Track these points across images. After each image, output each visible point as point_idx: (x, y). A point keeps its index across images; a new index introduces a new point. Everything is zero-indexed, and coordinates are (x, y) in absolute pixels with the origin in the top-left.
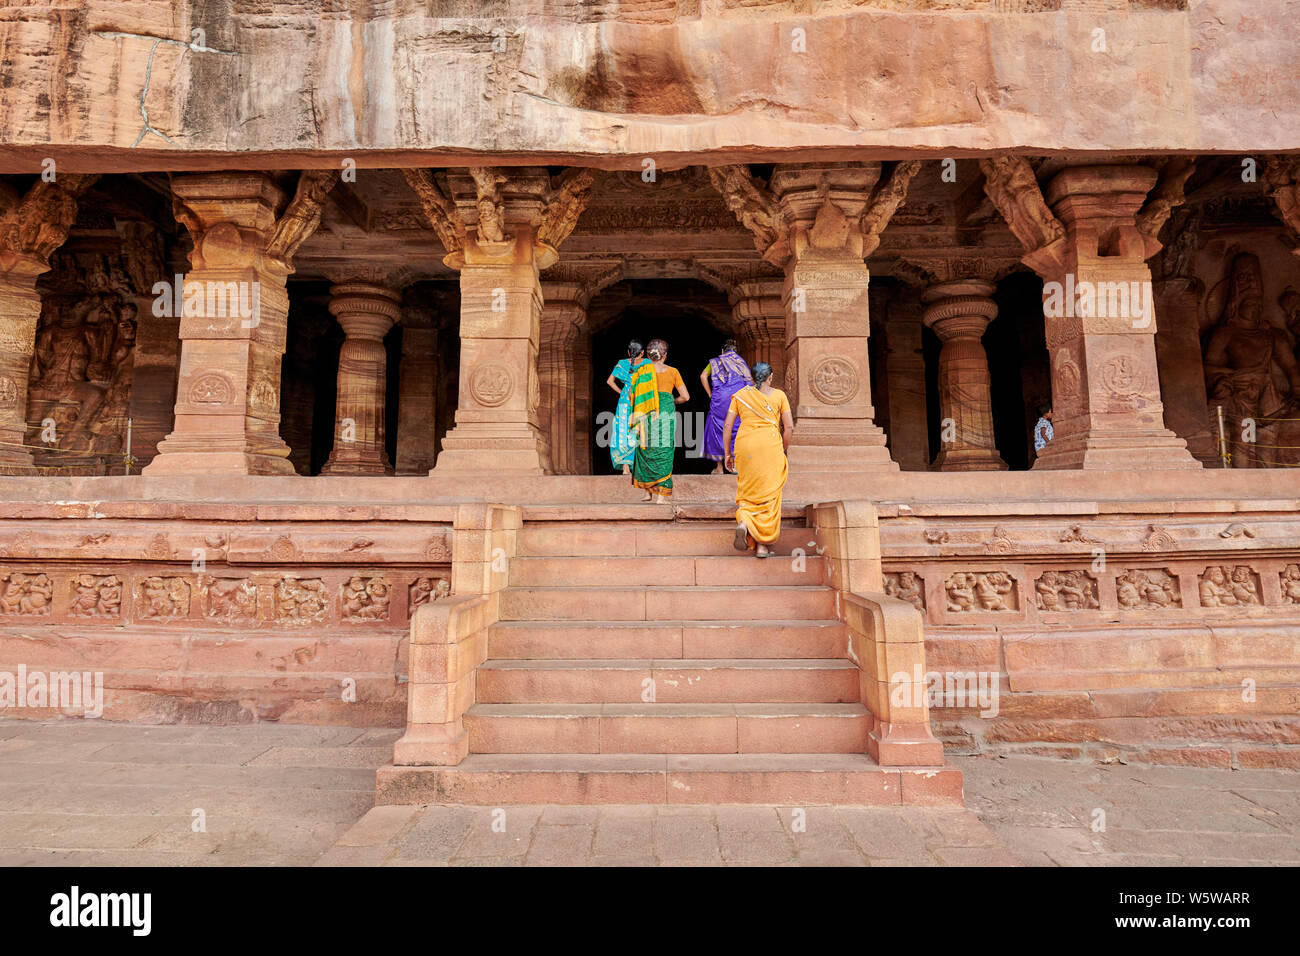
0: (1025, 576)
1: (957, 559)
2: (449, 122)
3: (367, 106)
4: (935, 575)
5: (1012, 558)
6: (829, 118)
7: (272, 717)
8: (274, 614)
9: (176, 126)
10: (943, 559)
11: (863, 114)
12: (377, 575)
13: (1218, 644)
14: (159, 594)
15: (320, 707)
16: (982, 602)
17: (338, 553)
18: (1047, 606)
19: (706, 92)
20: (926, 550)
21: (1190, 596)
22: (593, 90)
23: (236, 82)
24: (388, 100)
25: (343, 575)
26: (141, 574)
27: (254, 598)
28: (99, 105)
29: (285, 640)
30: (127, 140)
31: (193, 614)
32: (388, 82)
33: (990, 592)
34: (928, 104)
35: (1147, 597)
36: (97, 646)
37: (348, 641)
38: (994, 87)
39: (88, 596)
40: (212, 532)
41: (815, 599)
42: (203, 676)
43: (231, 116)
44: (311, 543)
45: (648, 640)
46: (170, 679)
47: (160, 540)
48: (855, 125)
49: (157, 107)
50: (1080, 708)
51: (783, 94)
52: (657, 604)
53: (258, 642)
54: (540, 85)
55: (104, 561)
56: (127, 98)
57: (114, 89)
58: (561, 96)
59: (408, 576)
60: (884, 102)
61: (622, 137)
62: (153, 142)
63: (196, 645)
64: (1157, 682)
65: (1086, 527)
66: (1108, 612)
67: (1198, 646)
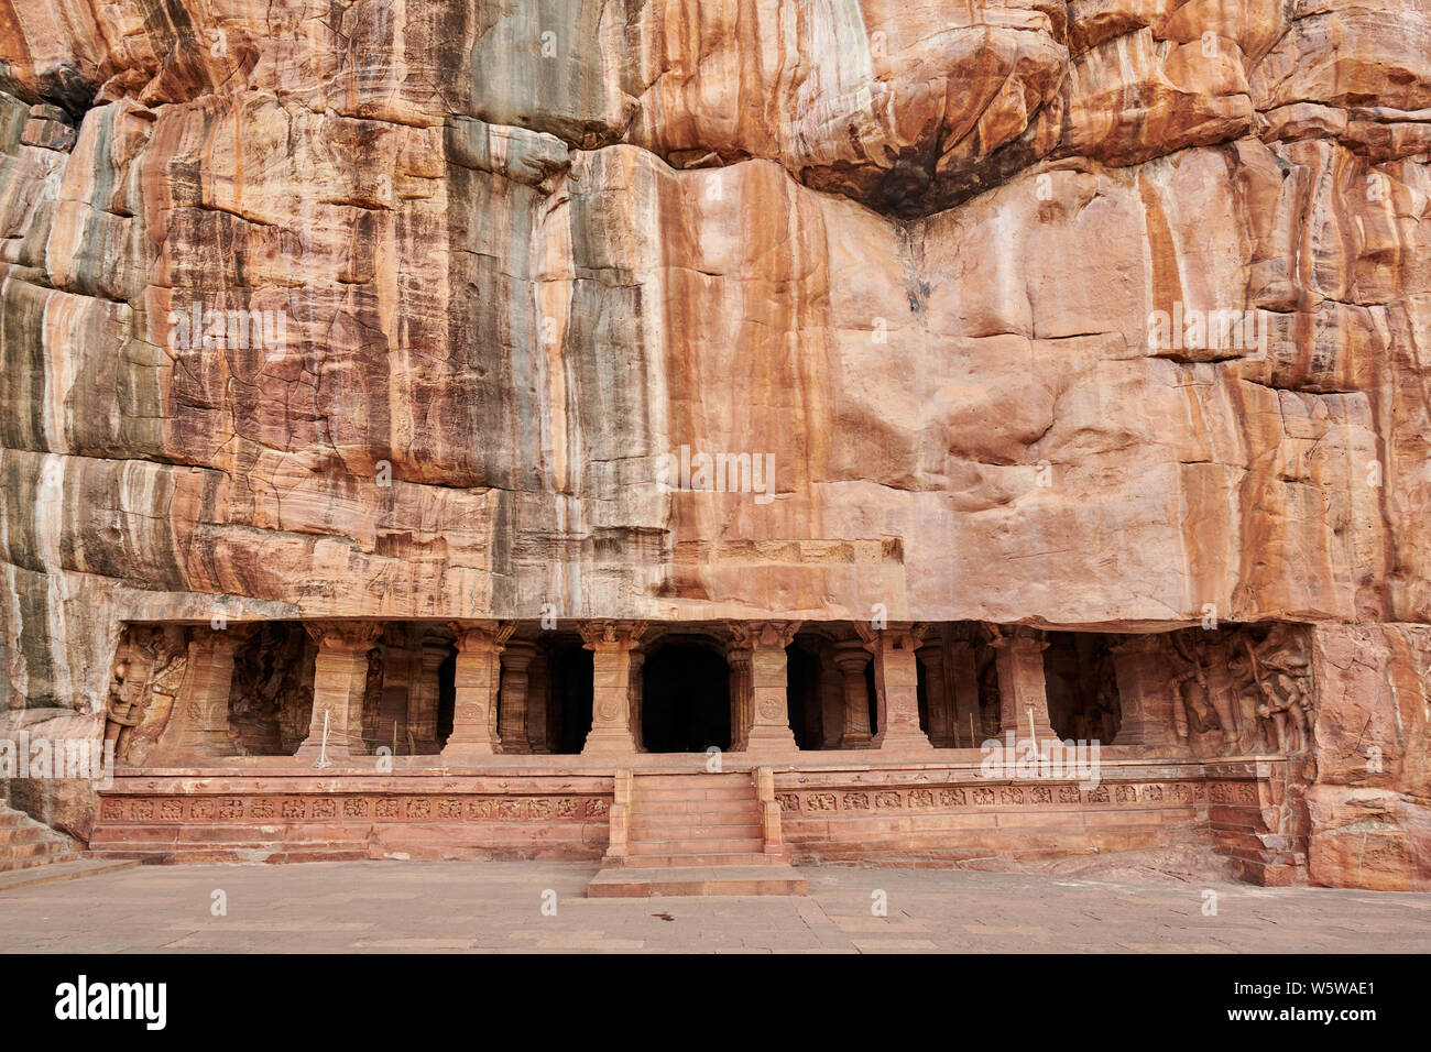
0: (839, 796)
1: (812, 789)
2: (604, 608)
3: (569, 601)
4: (803, 796)
5: (833, 788)
6: (761, 606)
7: (532, 858)
8: (529, 815)
9: (488, 609)
10: (806, 789)
11: (776, 605)
12: (572, 799)
13: (913, 822)
14: (477, 809)
15: (551, 853)
16: (822, 807)
17: (556, 789)
18: (848, 808)
19: (711, 593)
20: (799, 785)
21: (904, 803)
22: (663, 591)
23: (512, 589)
24: (578, 599)
25: (558, 798)
26: (470, 800)
27: (520, 809)
28: (455, 600)
29: (534, 826)
30: (467, 615)
31: (493, 816)
32: (578, 591)
33: (825, 802)
34: (801, 601)
35: (888, 804)
36: (453, 830)
37: (562, 826)
38: (828, 595)
39: (446, 810)
40: (502, 781)
41: (751, 804)
42: (501, 841)
43: (510, 603)
44: (545, 786)
45: (688, 818)
46: (488, 843)
47: (479, 785)
48: (771, 609)
49: (479, 600)
50: (857, 847)
51: (742, 595)
52: (691, 807)
53: (523, 828)
54: (640, 591)
55: (452, 795)
56: (466, 596)
57: (461, 593)
58: (650, 594)
59: (586, 799)
60: (784, 600)
61: (675, 613)
62: (477, 615)
63: (497, 829)
64: (887, 837)
65: (863, 775)
66: (872, 810)
67: (905, 823)
